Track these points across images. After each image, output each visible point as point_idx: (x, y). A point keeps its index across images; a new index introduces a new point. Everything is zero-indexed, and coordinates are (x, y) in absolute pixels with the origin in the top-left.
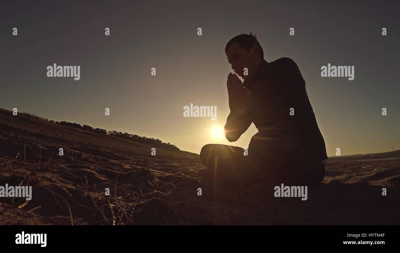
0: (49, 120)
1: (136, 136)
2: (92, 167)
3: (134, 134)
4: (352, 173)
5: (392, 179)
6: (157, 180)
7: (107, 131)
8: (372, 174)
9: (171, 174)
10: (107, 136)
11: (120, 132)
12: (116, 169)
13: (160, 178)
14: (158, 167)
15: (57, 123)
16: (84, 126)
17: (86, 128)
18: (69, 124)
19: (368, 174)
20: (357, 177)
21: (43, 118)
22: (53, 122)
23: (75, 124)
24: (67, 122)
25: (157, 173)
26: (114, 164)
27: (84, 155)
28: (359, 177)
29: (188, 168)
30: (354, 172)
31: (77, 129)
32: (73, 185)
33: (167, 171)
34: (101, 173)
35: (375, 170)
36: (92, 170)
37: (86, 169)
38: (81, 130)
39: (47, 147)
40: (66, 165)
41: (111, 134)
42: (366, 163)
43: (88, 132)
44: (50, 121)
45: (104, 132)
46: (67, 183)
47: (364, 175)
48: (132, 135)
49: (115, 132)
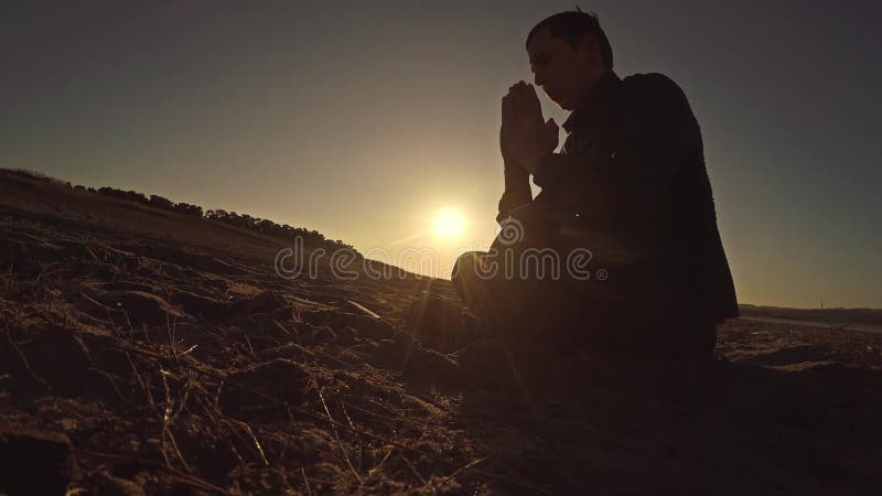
0: (73, 185)
1: (267, 223)
2: (156, 288)
3: (263, 218)
4: (729, 341)
5: (814, 368)
6: (298, 320)
7: (204, 211)
8: (771, 351)
9: (332, 308)
10: (204, 221)
11: (233, 214)
12: (212, 292)
13: (306, 315)
14: (308, 293)
15: (91, 190)
16: (153, 197)
17: (158, 202)
18: (119, 193)
19: (762, 349)
20: (737, 351)
21: (59, 181)
22: (83, 188)
23: (132, 193)
24: (115, 188)
25: (301, 304)
26: (208, 283)
27: (145, 262)
28: (743, 351)
29: (374, 296)
30: (733, 341)
31: (136, 204)
32: (108, 327)
33: (325, 300)
34: (176, 300)
35: (779, 341)
36: (157, 293)
37: (139, 293)
38: (146, 208)
39: (62, 244)
40: (97, 284)
41: (213, 217)
42: (761, 325)
43: (161, 211)
44: (76, 187)
45: (196, 211)
46: (94, 324)
47: (754, 349)
48: (258, 219)
49: (222, 212)
